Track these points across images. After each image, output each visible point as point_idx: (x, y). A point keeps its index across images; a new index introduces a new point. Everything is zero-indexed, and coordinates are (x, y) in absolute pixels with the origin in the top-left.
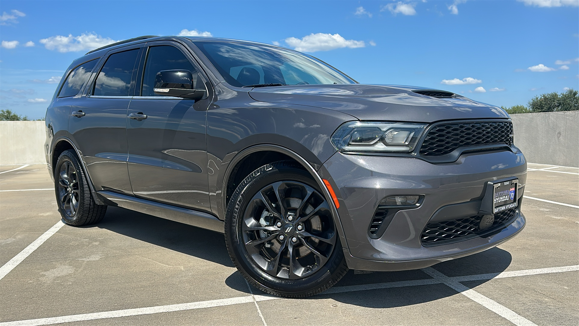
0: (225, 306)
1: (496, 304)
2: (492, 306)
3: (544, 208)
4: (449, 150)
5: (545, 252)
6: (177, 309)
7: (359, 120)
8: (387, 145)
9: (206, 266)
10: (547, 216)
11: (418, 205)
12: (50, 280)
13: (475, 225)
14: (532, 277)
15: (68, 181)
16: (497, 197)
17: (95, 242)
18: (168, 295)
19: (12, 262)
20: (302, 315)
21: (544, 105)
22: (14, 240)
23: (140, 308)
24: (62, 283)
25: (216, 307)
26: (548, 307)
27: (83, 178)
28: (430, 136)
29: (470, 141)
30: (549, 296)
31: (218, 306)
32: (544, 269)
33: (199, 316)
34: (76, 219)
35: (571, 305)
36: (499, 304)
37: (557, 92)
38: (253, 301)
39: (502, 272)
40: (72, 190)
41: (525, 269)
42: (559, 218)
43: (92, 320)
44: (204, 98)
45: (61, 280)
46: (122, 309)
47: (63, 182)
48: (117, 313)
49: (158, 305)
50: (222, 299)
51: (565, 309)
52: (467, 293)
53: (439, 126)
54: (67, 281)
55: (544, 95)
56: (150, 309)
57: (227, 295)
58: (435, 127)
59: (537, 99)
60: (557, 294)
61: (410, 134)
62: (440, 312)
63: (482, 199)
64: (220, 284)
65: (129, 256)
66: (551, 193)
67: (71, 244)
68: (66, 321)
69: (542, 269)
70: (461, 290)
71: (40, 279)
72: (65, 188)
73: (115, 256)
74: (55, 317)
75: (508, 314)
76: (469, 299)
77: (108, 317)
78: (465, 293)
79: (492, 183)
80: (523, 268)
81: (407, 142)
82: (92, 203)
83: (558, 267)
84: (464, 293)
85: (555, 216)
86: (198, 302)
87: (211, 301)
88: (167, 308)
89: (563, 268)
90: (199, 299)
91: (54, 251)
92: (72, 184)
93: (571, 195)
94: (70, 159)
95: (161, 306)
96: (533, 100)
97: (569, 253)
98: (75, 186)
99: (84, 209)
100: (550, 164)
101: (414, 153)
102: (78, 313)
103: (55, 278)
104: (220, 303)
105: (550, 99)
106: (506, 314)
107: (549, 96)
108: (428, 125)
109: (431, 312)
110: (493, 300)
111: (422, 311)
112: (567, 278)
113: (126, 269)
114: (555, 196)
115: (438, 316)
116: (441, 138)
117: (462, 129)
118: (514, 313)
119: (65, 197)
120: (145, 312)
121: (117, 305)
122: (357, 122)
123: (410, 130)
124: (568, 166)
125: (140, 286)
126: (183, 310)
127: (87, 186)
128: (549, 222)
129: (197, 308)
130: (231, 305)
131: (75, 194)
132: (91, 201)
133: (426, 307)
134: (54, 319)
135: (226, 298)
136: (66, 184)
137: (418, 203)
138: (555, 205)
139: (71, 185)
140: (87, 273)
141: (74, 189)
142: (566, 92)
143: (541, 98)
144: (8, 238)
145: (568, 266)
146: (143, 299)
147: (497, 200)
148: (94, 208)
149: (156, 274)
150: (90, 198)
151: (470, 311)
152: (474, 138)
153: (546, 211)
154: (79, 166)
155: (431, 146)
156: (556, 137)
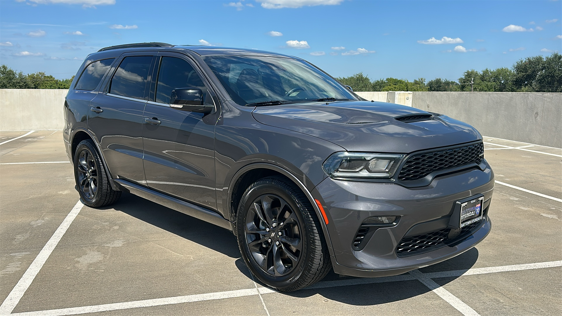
0: (235, 297)
1: (460, 303)
2: (457, 305)
3: (514, 196)
4: (423, 175)
5: (509, 248)
6: (196, 300)
7: (347, 151)
8: (370, 171)
9: (215, 255)
10: (515, 206)
11: (395, 224)
12: (84, 267)
13: (444, 236)
14: (494, 275)
15: (87, 167)
16: (464, 214)
17: (115, 226)
18: (187, 285)
19: (48, 246)
20: (299, 310)
21: (529, 68)
22: (43, 221)
23: (166, 298)
24: (96, 271)
25: (228, 298)
26: (504, 306)
27: (101, 166)
28: (407, 164)
29: (443, 166)
30: (506, 295)
31: (229, 297)
32: (505, 266)
33: (215, 307)
34: (95, 202)
35: (524, 305)
36: (463, 303)
37: (542, 56)
38: (258, 294)
39: (470, 268)
40: (90, 176)
41: (489, 267)
42: (526, 209)
43: (128, 309)
44: (212, 112)
45: (94, 267)
46: (151, 299)
47: (82, 167)
48: (147, 302)
49: (180, 295)
50: (232, 291)
51: (518, 309)
52: (437, 290)
53: (415, 155)
54: (99, 269)
55: (529, 59)
56: (174, 299)
57: (235, 287)
58: (412, 157)
59: (522, 62)
60: (513, 294)
61: (390, 162)
62: (414, 309)
63: (451, 216)
64: (229, 275)
65: (147, 243)
66: (523, 178)
67: (94, 227)
68: (107, 309)
69: (504, 266)
70: (433, 287)
71: (76, 265)
72: (84, 173)
73: (135, 242)
74: (97, 305)
75: (470, 313)
76: (438, 296)
77: (141, 307)
78: (436, 291)
79: (460, 203)
80: (487, 265)
81: (388, 169)
82: (109, 188)
83: (517, 265)
84: (434, 291)
85: (523, 207)
86: (213, 293)
87: (223, 292)
88: (188, 298)
89: (522, 266)
90: (212, 290)
91: (81, 235)
92: (91, 170)
93: (541, 181)
94: (89, 149)
95: (182, 296)
96: (518, 64)
97: (529, 249)
98: (94, 173)
99: (102, 194)
100: (526, 142)
101: (393, 179)
102: (115, 302)
103: (88, 265)
104: (231, 295)
105: (535, 63)
106: (468, 313)
107: (534, 59)
108: (406, 155)
109: (406, 309)
110: (458, 298)
111: (399, 308)
112: (524, 276)
113: (148, 256)
114: (526, 182)
115: (412, 313)
116: (418, 166)
117: (436, 156)
118: (475, 312)
119: (84, 181)
120: (170, 302)
121: (146, 294)
122: (345, 152)
123: (391, 159)
124: (543, 145)
125: (162, 275)
126: (201, 301)
127: (104, 173)
128: (517, 214)
129: (212, 299)
130: (240, 297)
131: (93, 179)
132: (108, 186)
133: (402, 304)
134: (96, 307)
135: (235, 290)
136: (86, 170)
137: (395, 223)
138: (525, 193)
139: (89, 171)
140: (115, 260)
141: (93, 175)
142: (551, 56)
143: (525, 62)
144: (38, 220)
145: (527, 264)
146: (166, 288)
147: (464, 216)
148: (111, 193)
149: (173, 263)
150: (107, 183)
151: (439, 309)
152: (446, 163)
153: (515, 201)
154: (97, 155)
155: (408, 173)
156: (534, 117)
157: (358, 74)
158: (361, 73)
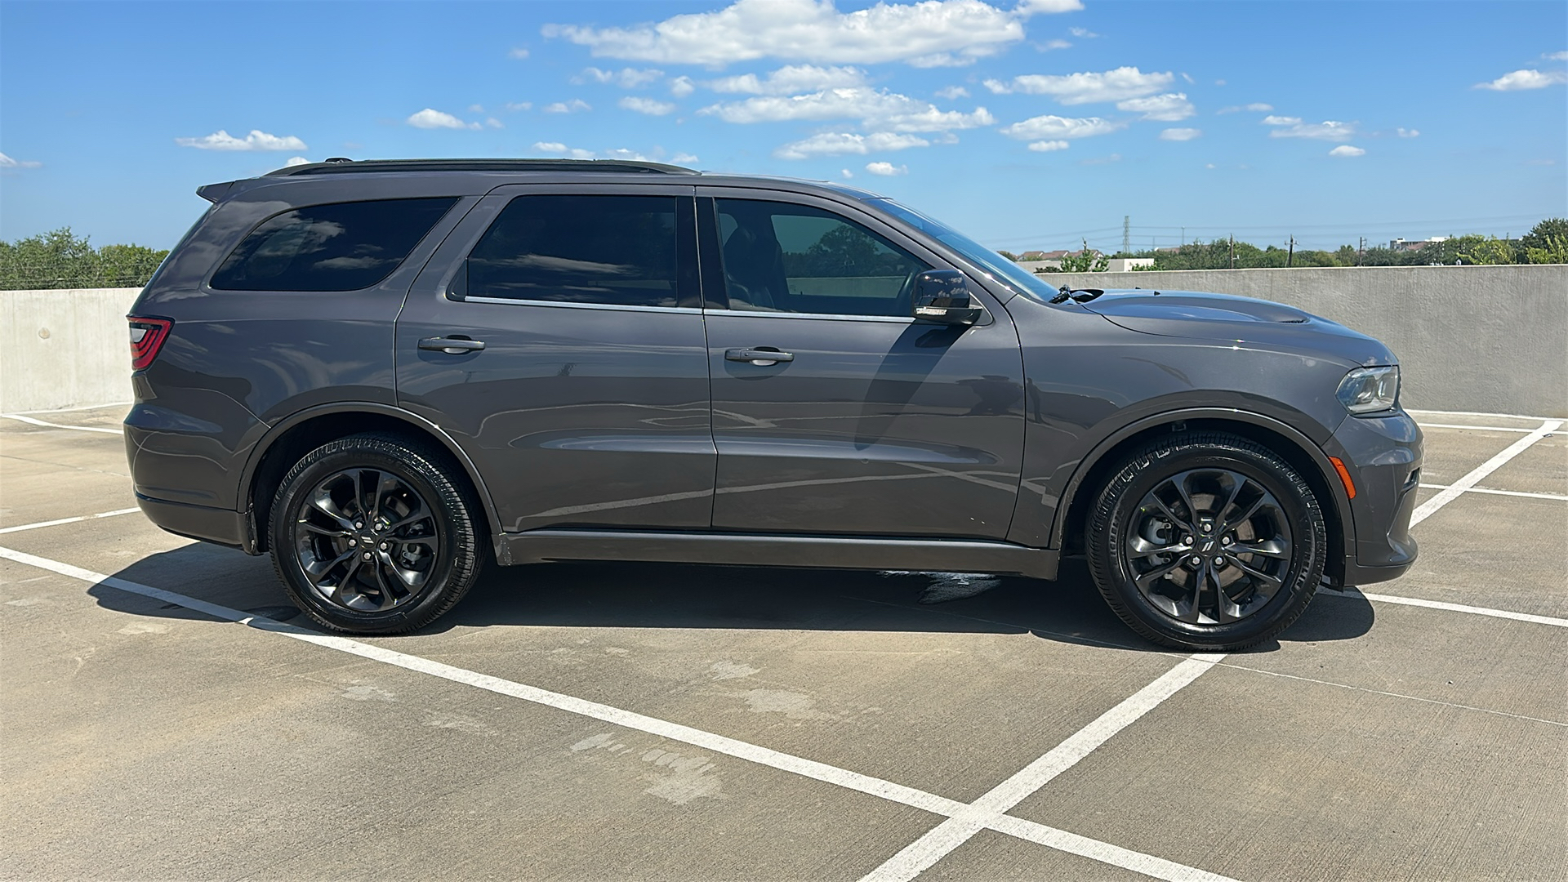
0: (1200, 677)
6: (1165, 695)
7: (1362, 367)
18: (1082, 684)
24: (865, 712)
27: (458, 503)
31: (1193, 679)
38: (1213, 664)
49: (1122, 697)
50: (1171, 671)
54: (858, 708)
57: (1155, 665)
64: (1097, 656)
86: (1156, 681)
87: (1164, 676)
88: (1148, 697)
92: (381, 525)
95: (1129, 697)
126: (1176, 694)
127: (469, 523)
129: (1181, 687)
130: (1204, 674)
136: (348, 527)
139: (375, 529)
149: (953, 666)
154: (436, 475)
157: (54, 232)
158: (68, 230)
